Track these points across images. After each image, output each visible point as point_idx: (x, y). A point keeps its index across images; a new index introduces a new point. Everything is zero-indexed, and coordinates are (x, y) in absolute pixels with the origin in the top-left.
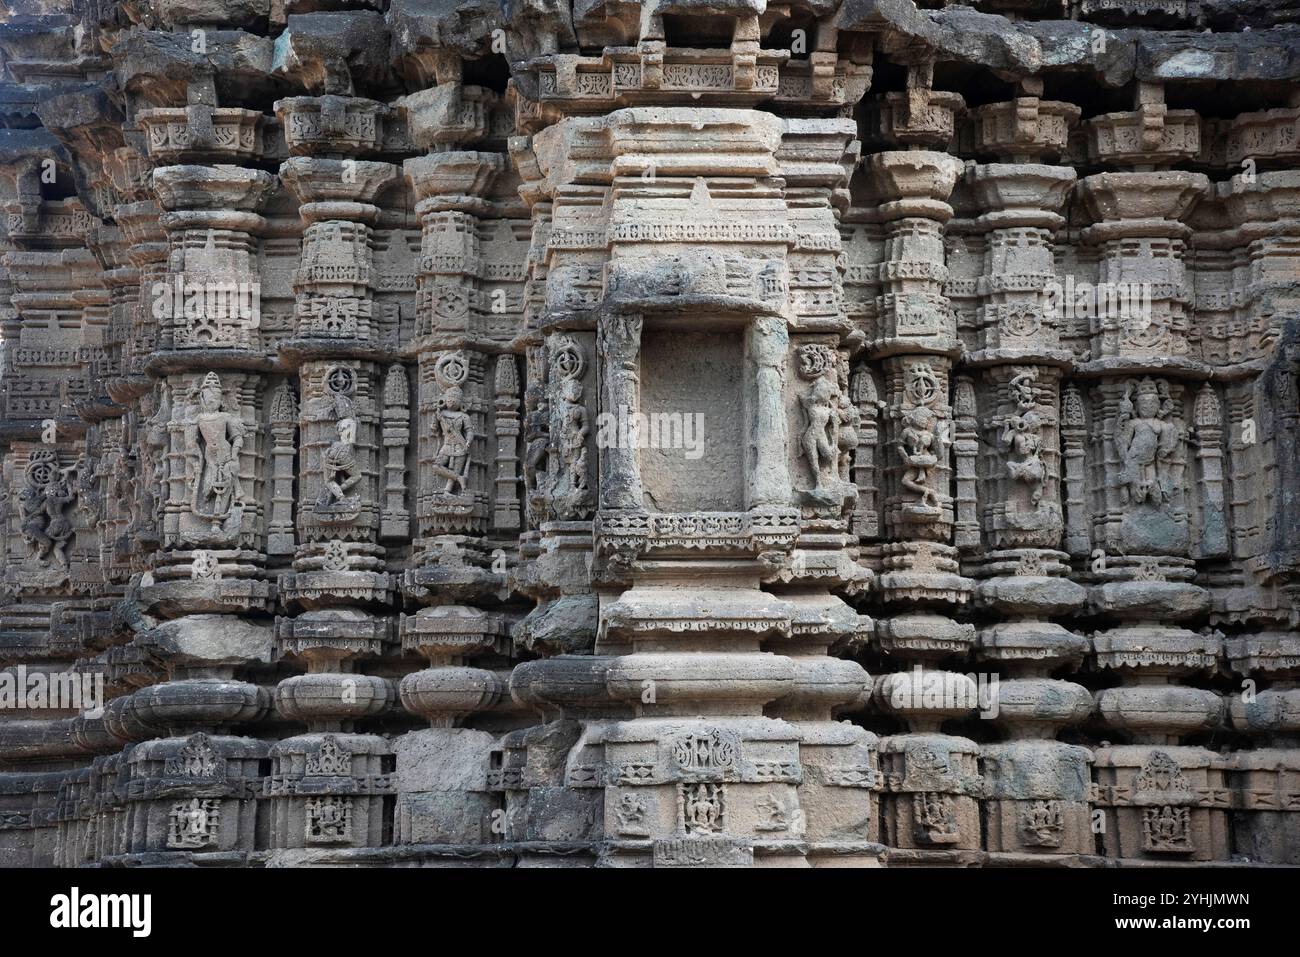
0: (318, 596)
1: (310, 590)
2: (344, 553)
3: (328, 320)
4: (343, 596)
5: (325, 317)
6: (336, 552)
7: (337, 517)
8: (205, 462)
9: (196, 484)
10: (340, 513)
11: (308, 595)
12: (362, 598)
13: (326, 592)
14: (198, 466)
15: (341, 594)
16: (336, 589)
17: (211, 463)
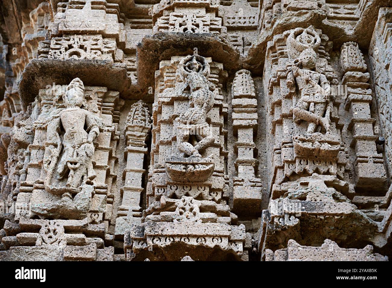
0: (168, 243)
1: (159, 237)
2: (196, 209)
3: (183, 27)
4: (195, 244)
5: (181, 25)
6: (188, 208)
7: (191, 167)
8: (63, 147)
9: (52, 165)
10: (194, 165)
11: (157, 242)
12: (217, 247)
13: (177, 240)
14: (56, 152)
15: (193, 242)
16: (188, 236)
17: (68, 145)
